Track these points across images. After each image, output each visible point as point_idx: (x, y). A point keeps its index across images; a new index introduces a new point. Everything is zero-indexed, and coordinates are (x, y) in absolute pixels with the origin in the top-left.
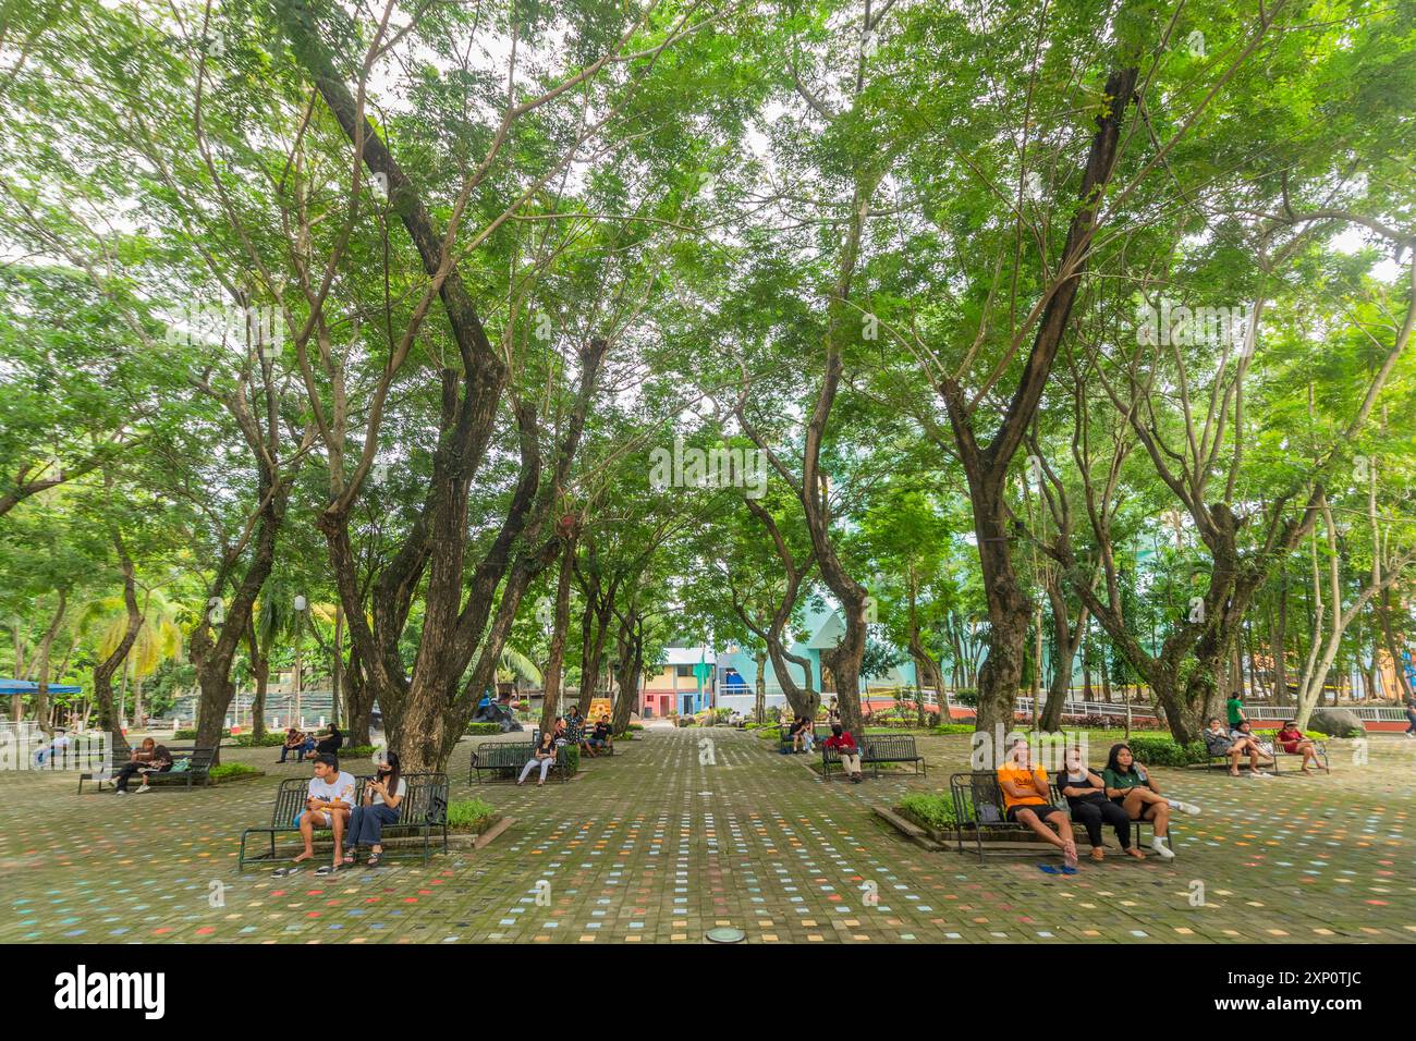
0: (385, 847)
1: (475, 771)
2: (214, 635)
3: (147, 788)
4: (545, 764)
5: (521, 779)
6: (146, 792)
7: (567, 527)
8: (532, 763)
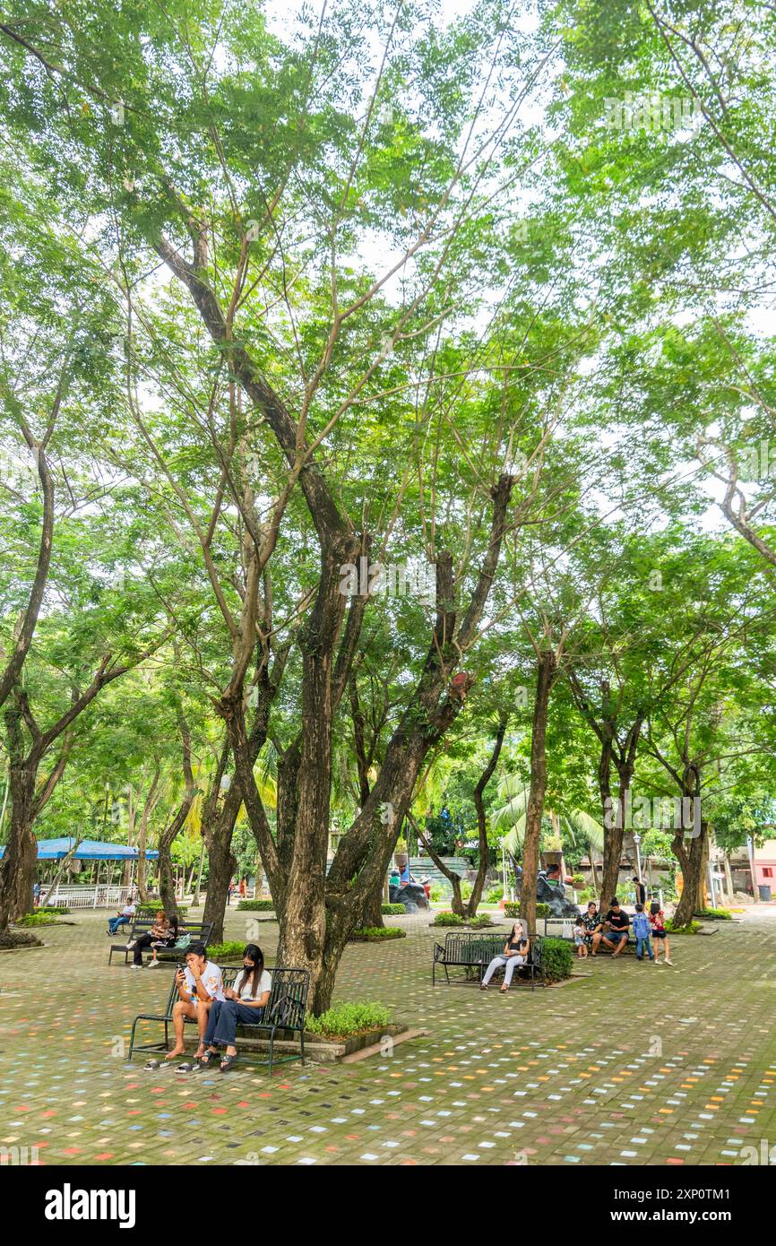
0: (241, 1049)
1: (440, 967)
2: (221, 804)
3: (157, 962)
4: (511, 964)
5: (485, 981)
6: (155, 967)
7: (459, 687)
8: (497, 962)
